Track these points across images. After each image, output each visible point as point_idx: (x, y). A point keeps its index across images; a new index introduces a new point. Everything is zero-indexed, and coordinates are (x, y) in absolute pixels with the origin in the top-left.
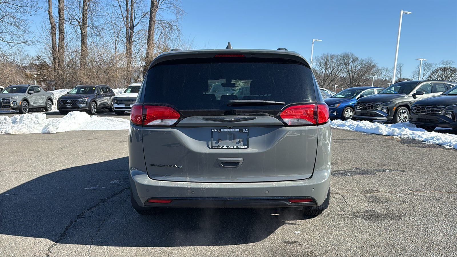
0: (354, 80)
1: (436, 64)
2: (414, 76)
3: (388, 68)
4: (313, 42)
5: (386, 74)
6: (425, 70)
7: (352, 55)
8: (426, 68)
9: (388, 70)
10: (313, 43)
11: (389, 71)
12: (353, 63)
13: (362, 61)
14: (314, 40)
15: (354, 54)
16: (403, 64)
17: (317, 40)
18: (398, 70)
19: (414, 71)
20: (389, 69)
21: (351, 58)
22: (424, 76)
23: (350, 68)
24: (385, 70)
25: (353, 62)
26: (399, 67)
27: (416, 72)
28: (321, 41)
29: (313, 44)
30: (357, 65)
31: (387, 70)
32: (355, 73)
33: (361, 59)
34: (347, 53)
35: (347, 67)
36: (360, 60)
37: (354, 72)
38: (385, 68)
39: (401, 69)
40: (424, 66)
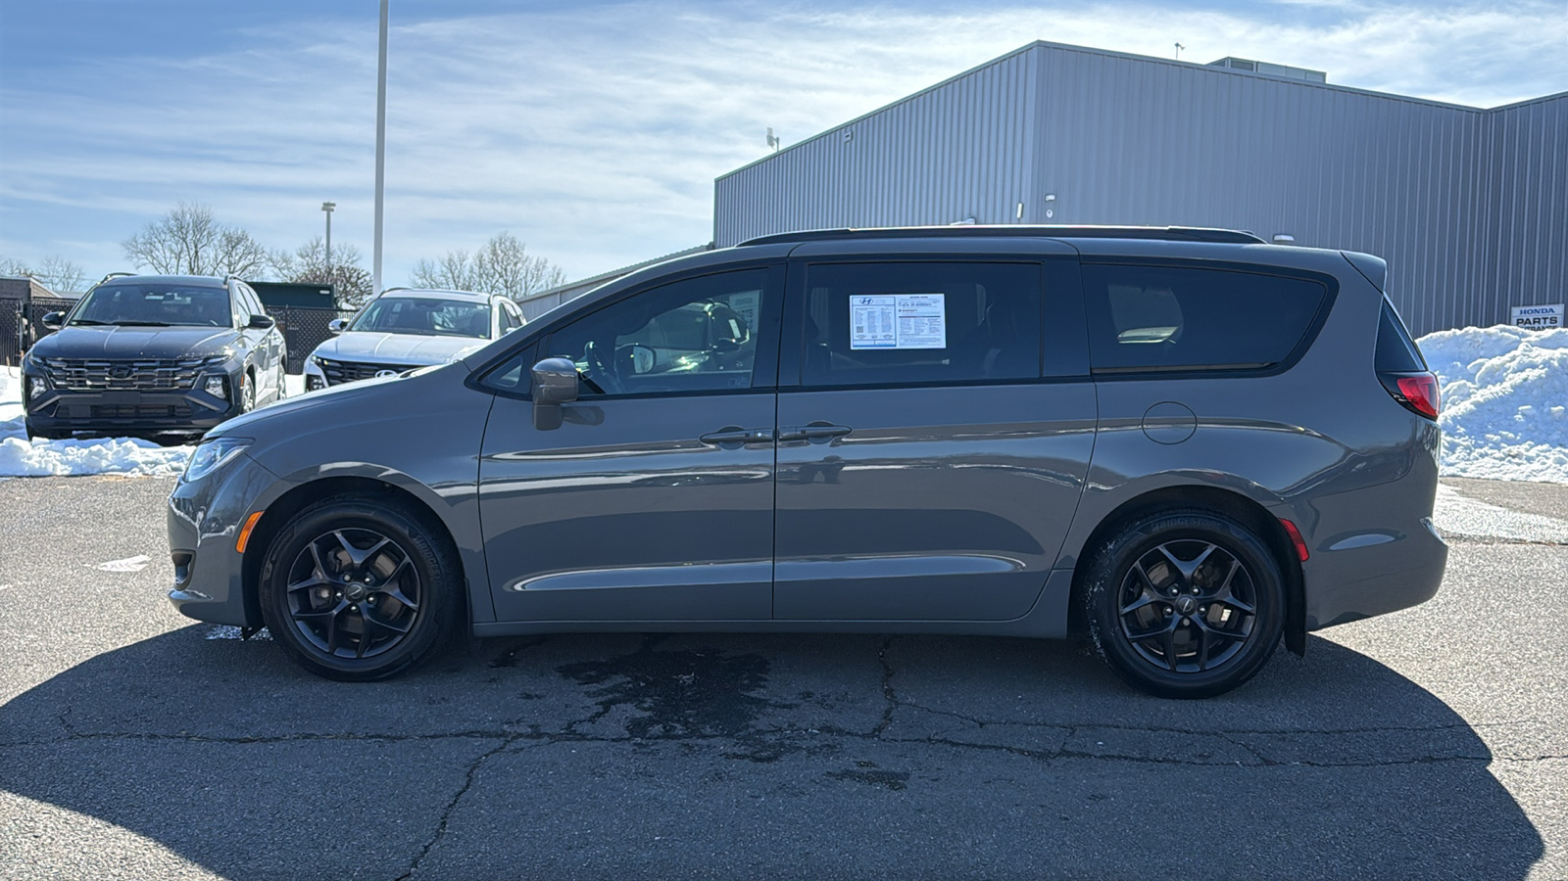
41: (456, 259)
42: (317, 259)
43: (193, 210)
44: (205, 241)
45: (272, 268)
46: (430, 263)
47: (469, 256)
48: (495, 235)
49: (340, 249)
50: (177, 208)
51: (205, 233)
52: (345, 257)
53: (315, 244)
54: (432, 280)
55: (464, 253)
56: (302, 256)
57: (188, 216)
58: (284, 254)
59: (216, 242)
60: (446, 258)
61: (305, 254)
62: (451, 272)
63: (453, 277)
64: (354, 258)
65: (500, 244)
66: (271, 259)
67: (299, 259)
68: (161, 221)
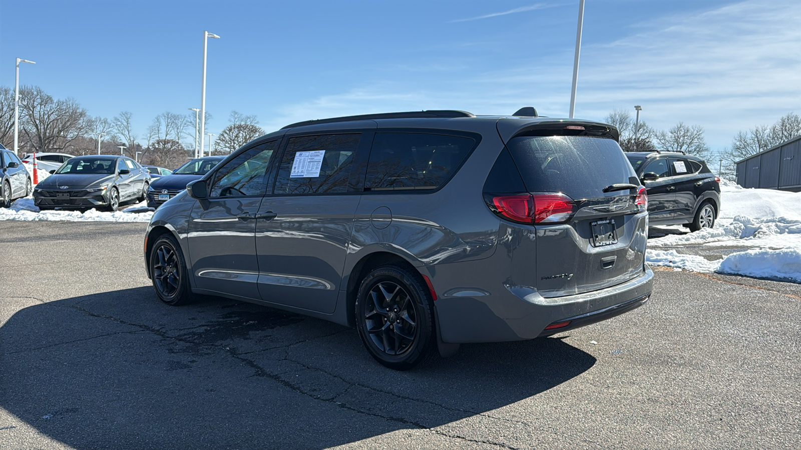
0: (48, 138)
1: (185, 117)
2: (150, 134)
3: (107, 119)
4: (18, 64)
5: (105, 130)
6: (168, 126)
7: (39, 92)
8: (169, 121)
9: (108, 123)
10: (18, 66)
11: (110, 125)
12: (43, 106)
13: (59, 103)
14: (19, 60)
15: (42, 89)
16: (131, 114)
17: (26, 60)
18: (124, 124)
19: (150, 127)
20: (109, 121)
21: (39, 97)
22: (168, 135)
23: (37, 115)
24: (102, 123)
25: (41, 105)
26: (125, 118)
27: (154, 128)
28: (35, 63)
29: (18, 68)
30: (51, 110)
31: (106, 122)
32: (48, 125)
33: (59, 101)
34: (29, 87)
35: (31, 112)
36: (55, 101)
37: (46, 123)
38: (102, 119)
39: (128, 121)
40: (167, 118)
41: (760, 130)
42: (680, 133)
43: (620, 113)
44: (624, 127)
45: (656, 140)
46: (745, 132)
47: (768, 128)
48: (785, 116)
49: (693, 128)
50: (613, 113)
51: (625, 124)
52: (695, 132)
53: (679, 126)
54: (746, 142)
55: (766, 126)
56: (672, 133)
57: (618, 116)
58: (663, 132)
59: (630, 128)
60: (755, 130)
61: (673, 132)
62: (757, 137)
63: (758, 140)
64: (700, 132)
65: (788, 120)
66: (656, 135)
67: (670, 134)
68: (604, 119)
